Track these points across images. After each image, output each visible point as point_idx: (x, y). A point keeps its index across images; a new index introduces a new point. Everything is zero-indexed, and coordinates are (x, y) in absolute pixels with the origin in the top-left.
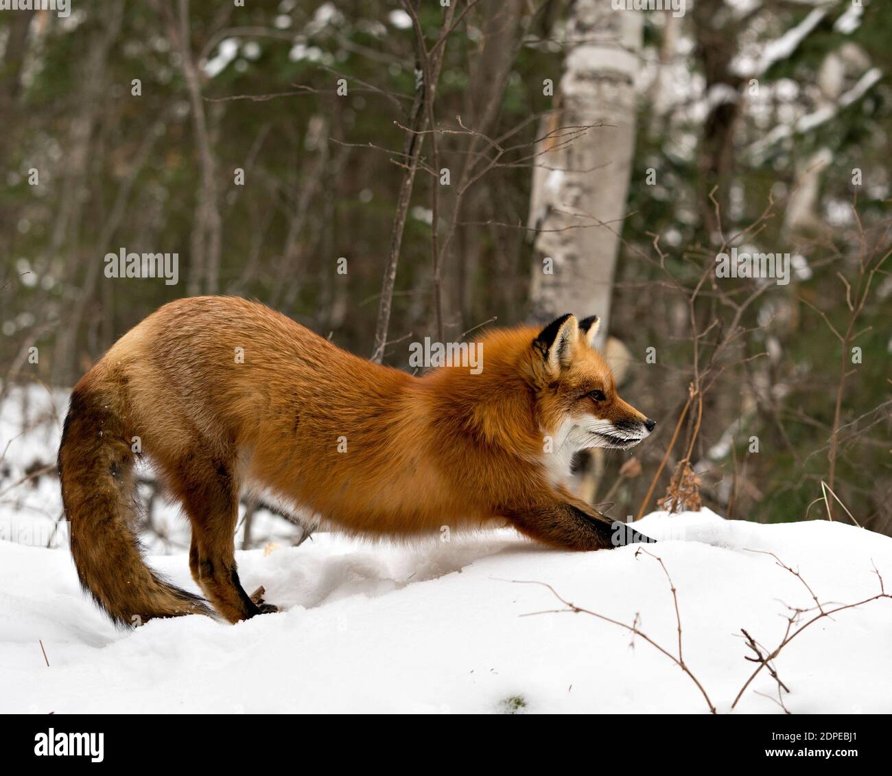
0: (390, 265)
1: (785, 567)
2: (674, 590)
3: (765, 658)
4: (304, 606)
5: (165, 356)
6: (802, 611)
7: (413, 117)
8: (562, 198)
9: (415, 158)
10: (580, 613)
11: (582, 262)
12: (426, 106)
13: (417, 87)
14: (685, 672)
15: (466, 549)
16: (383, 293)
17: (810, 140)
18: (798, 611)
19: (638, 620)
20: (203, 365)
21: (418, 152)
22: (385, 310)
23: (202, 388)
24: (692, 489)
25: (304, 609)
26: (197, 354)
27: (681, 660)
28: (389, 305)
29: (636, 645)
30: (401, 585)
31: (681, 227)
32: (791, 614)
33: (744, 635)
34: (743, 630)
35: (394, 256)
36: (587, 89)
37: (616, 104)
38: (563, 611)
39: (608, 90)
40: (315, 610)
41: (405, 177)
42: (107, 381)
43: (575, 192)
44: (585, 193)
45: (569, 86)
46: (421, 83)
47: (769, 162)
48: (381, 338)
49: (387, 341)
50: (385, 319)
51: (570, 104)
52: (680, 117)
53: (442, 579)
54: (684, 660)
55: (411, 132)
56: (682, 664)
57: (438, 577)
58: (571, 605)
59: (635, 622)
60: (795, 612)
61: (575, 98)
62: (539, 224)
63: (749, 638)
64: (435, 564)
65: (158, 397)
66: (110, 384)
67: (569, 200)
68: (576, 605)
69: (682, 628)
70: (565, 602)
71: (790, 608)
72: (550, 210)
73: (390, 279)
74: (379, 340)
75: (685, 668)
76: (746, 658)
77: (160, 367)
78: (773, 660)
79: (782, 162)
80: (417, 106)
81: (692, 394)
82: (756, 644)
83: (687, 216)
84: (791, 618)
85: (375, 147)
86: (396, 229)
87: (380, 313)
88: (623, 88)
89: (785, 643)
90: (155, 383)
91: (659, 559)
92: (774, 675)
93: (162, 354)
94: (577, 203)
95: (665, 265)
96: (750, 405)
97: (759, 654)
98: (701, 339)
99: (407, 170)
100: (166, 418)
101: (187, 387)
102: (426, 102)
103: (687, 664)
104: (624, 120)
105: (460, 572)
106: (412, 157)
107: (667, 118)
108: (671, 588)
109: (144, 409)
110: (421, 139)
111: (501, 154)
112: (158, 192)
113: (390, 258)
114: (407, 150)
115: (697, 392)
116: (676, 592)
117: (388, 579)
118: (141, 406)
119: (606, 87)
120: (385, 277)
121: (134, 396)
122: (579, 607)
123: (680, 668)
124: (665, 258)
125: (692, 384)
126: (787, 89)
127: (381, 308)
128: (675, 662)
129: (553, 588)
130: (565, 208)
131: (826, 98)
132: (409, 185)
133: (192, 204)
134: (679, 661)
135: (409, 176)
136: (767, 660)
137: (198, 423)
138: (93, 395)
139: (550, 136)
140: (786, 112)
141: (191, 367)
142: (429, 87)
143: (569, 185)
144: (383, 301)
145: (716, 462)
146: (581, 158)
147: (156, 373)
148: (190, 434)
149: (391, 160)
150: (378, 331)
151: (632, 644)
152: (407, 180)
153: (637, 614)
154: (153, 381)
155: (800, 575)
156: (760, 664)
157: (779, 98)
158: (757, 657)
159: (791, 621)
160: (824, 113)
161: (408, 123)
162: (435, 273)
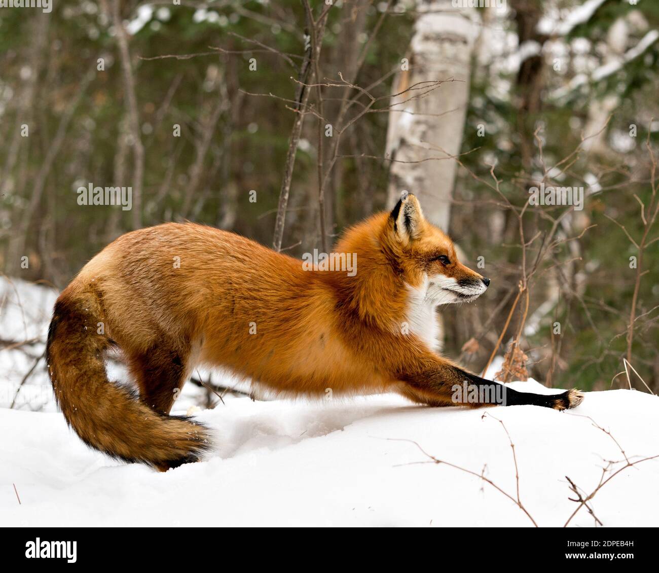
0: (284, 188)
1: (599, 428)
2: (513, 446)
3: (584, 498)
4: (221, 457)
5: (130, 274)
6: (613, 463)
7: (303, 72)
8: (413, 132)
9: (304, 104)
10: (440, 464)
11: (427, 183)
12: (313, 64)
13: (306, 49)
14: (522, 510)
15: (346, 411)
16: (279, 210)
17: (603, 86)
18: (611, 462)
19: (485, 470)
20: (160, 279)
21: (306, 100)
22: (280, 223)
23: (161, 298)
24: (521, 364)
25: (221, 459)
26: (154, 271)
27: (519, 500)
28: (283, 219)
29: (485, 489)
30: (296, 440)
31: (499, 153)
32: (605, 465)
33: (568, 481)
34: (567, 477)
35: (288, 181)
36: (432, 47)
37: (455, 60)
38: (428, 462)
39: (449, 48)
40: (229, 460)
41: (296, 119)
42: (84, 293)
43: (422, 128)
44: (430, 129)
45: (417, 45)
46: (309, 46)
47: (570, 104)
48: (277, 245)
49: (282, 248)
50: (280, 230)
51: (418, 59)
52: (498, 66)
53: (328, 435)
54: (520, 501)
55: (301, 84)
56: (519, 504)
57: (326, 434)
58: (433, 458)
59: (483, 471)
60: (609, 463)
61: (422, 54)
62: (394, 154)
63: (572, 483)
64: (322, 423)
65: (128, 306)
66: (89, 294)
67: (418, 134)
68: (438, 458)
69: (519, 476)
70: (428, 456)
71: (604, 460)
72: (403, 142)
73: (284, 199)
74: (276, 247)
75: (521, 507)
76: (569, 499)
77: (128, 283)
78: (590, 500)
79: (580, 104)
80: (305, 63)
81: (521, 290)
82: (577, 488)
83: (504, 144)
84: (605, 468)
85: (274, 96)
86: (289, 159)
87: (276, 226)
88: (461, 46)
89: (600, 487)
90: (124, 296)
91: (501, 421)
92: (591, 512)
93: (128, 273)
94: (423, 137)
95: (499, 189)
96: (554, 293)
97: (580, 496)
98: (527, 246)
99: (298, 113)
100: (137, 321)
101: (150, 298)
102: (313, 60)
103: (523, 504)
104: (460, 71)
105: (343, 430)
106: (301, 104)
107: (487, 68)
108: (510, 444)
109: (120, 316)
110: (309, 90)
111: (373, 102)
112: (88, 123)
113: (285, 182)
114: (298, 98)
115: (525, 288)
116: (515, 447)
117: (285, 436)
118: (116, 314)
119: (447, 46)
120: (280, 197)
121: (110, 306)
122: (439, 459)
123: (518, 507)
124: (500, 184)
125: (521, 282)
126: (581, 45)
127: (277, 221)
128: (514, 502)
129: (419, 444)
130: (414, 140)
131: (614, 53)
132: (299, 126)
133: (115, 133)
134: (517, 501)
135: (299, 118)
136: (586, 500)
137: (161, 324)
138: (75, 303)
139: (412, 88)
140: (580, 63)
141: (151, 282)
142: (315, 49)
143: (418, 123)
144: (278, 216)
145: (529, 337)
146: (427, 102)
147: (125, 288)
148: (155, 333)
149: (286, 106)
150: (275, 239)
151: (482, 489)
152: (297, 121)
153: (485, 465)
154: (123, 294)
155: (610, 433)
156: (580, 503)
157: (575, 51)
158: (578, 498)
159: (605, 470)
160: (613, 65)
161: (299, 77)
162: (320, 195)
